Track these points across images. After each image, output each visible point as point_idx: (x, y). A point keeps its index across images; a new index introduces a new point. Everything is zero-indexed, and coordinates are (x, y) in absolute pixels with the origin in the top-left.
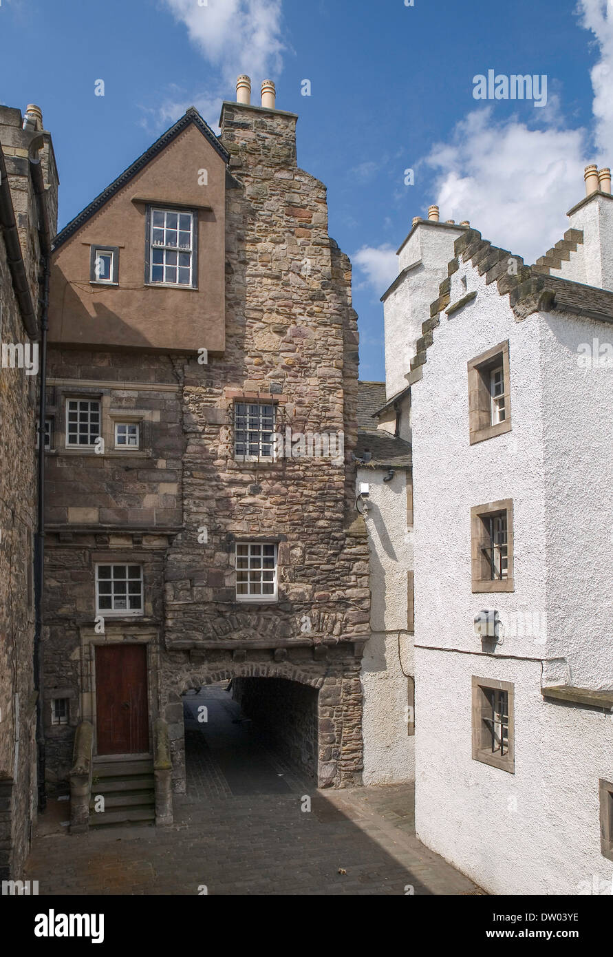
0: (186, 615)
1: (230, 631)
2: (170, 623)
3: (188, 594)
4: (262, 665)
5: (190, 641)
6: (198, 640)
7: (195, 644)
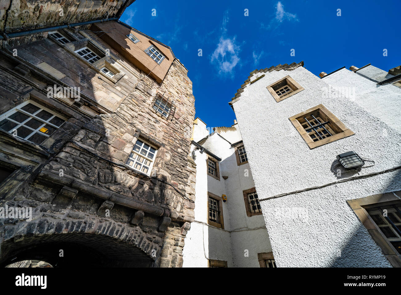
0: (81, 156)
1: (110, 183)
2: (62, 155)
3: (93, 143)
4: (119, 225)
5: (70, 177)
6: (79, 178)
7: (73, 181)
